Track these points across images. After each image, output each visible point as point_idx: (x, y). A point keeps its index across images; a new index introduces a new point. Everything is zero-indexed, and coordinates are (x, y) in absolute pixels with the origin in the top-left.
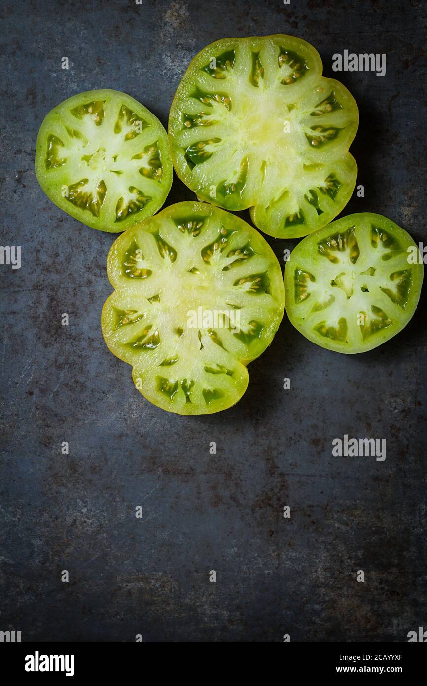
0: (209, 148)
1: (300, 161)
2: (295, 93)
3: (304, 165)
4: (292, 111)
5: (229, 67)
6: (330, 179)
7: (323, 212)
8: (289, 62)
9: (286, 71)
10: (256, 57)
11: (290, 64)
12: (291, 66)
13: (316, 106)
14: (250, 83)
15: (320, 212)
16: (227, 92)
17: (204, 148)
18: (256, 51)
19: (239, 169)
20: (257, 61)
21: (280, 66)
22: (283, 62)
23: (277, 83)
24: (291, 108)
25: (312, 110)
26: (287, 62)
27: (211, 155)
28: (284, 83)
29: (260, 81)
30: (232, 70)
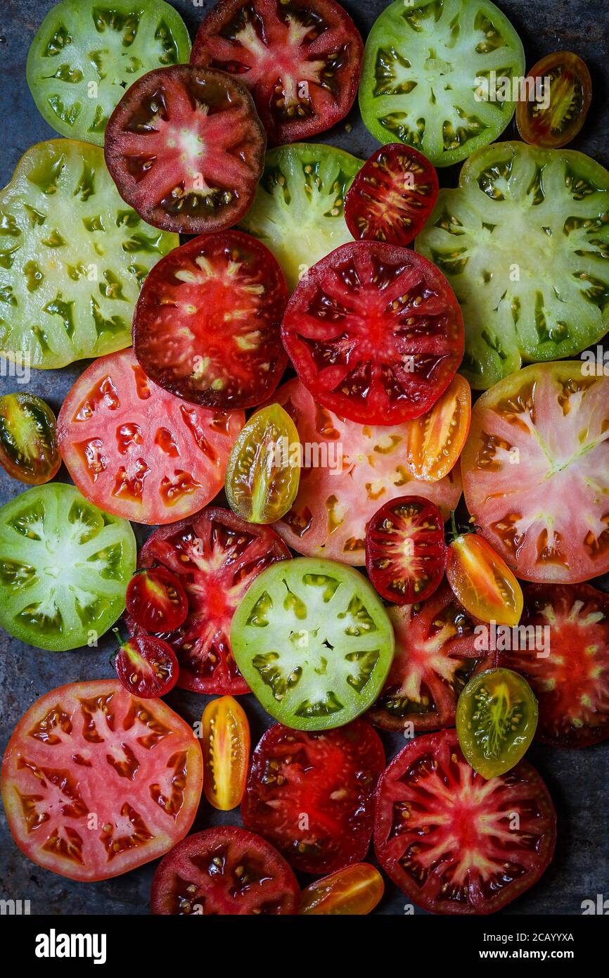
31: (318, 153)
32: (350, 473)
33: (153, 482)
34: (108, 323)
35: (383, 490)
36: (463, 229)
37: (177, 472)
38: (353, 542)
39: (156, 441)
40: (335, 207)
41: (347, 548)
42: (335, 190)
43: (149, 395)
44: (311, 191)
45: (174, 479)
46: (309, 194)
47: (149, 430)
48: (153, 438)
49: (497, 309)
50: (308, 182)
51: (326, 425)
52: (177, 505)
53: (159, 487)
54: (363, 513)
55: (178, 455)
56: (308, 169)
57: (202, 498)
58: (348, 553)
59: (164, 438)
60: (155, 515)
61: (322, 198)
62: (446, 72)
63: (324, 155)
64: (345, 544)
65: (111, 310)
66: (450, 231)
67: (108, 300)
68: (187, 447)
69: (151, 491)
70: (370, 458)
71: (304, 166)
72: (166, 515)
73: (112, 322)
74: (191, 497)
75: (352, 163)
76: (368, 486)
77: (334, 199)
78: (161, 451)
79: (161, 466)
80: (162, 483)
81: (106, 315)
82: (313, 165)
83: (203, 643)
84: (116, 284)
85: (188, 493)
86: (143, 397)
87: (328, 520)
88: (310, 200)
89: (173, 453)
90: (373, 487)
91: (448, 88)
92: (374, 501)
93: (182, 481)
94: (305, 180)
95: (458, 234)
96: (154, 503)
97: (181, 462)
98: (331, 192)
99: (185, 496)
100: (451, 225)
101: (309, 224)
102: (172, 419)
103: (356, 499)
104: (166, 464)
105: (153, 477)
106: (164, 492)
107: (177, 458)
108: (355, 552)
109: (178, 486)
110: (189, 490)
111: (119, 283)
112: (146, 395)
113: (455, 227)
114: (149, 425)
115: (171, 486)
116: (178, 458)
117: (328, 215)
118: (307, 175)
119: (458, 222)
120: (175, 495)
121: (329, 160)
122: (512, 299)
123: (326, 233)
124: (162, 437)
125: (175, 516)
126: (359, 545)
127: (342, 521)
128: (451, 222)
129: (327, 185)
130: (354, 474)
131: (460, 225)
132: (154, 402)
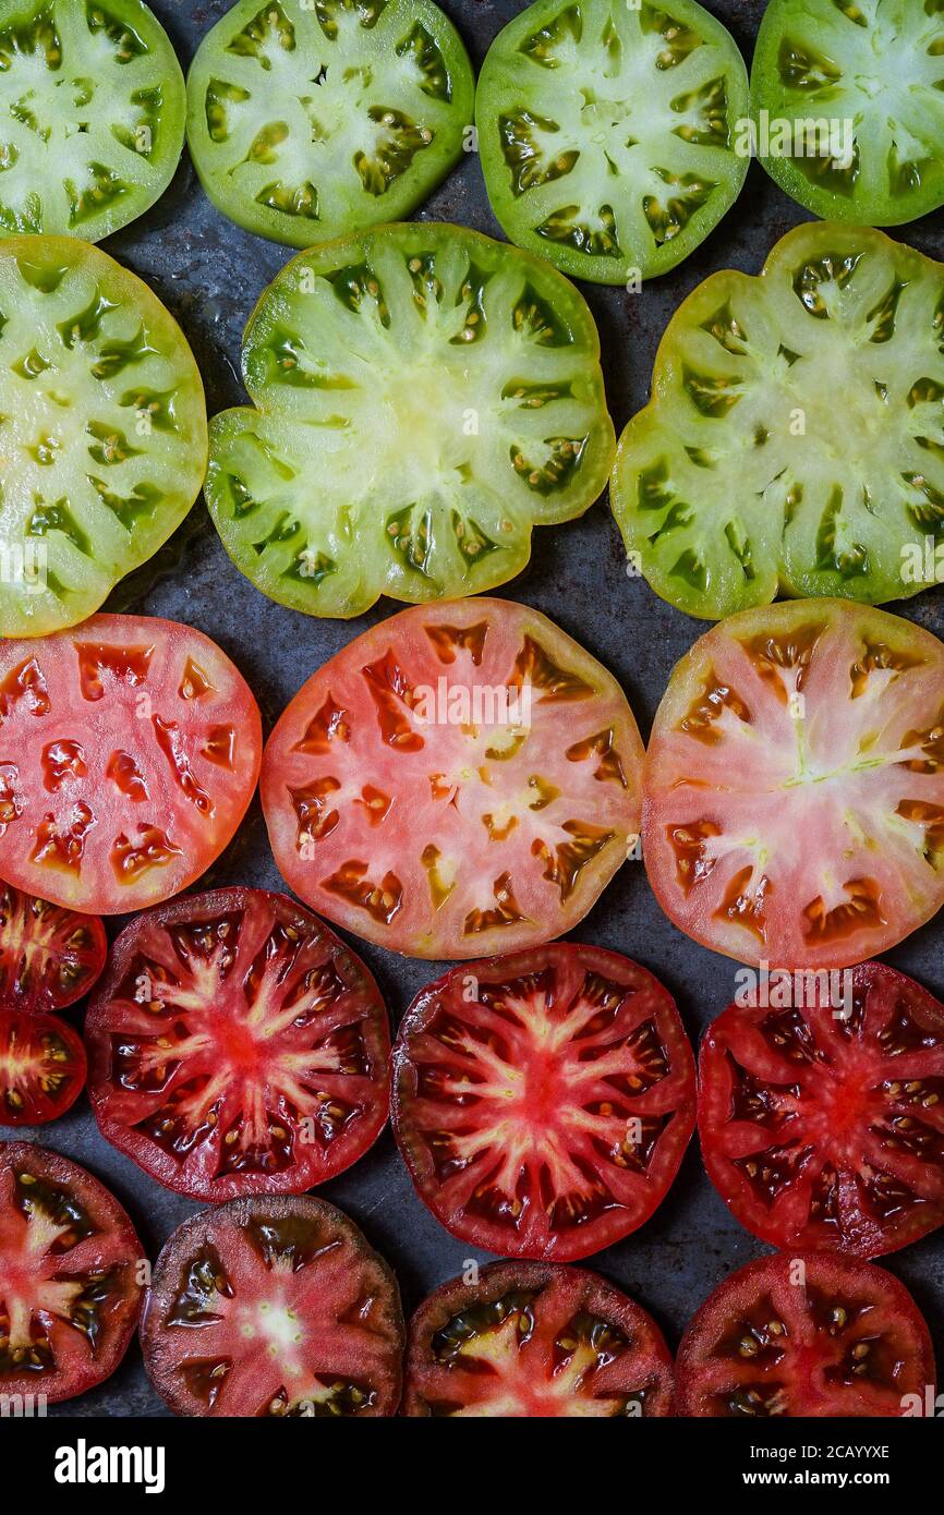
0: (367, 305)
1: (357, 498)
2: (497, 477)
3: (349, 507)
4: (457, 473)
5: (537, 336)
6: (325, 562)
7: (259, 553)
8: (557, 460)
9: (538, 455)
10: (561, 391)
11: (553, 462)
12: (549, 466)
13: (473, 524)
14: (509, 380)
15: (260, 548)
16: (486, 336)
17: (368, 296)
18: (573, 390)
19: (328, 372)
20: (554, 394)
21: (547, 442)
22: (558, 448)
23: (513, 438)
24: (464, 469)
25: (464, 517)
26: (558, 454)
27: (354, 310)
28: (514, 452)
29: (514, 402)
30: (532, 343)
31: (432, 237)
32: (453, 801)
33: (101, 843)
34: (132, 501)
35: (513, 822)
36: (746, 346)
37: (143, 827)
38: (477, 917)
39: (109, 773)
40: (467, 326)
41: (469, 929)
42: (465, 298)
43: (101, 694)
44: (425, 303)
45: (136, 839)
46: (421, 308)
47: (97, 754)
48: (104, 767)
49: (762, 493)
50: (418, 288)
51: (398, 729)
52: (139, 882)
53: (110, 851)
54: (487, 865)
55: (145, 798)
56: (415, 265)
57: (183, 873)
58: (473, 937)
59: (122, 770)
60: (101, 899)
61: (444, 312)
62: (620, 118)
63: (442, 241)
64: (464, 923)
65: (127, 480)
66: (723, 343)
67: (114, 467)
68: (161, 788)
69: (96, 856)
70: (481, 771)
71: (409, 260)
72: (120, 898)
73: (137, 497)
74: (164, 871)
75: (488, 251)
76: (487, 820)
77: (465, 313)
78: (116, 790)
79: (115, 814)
80: (115, 845)
81: (124, 492)
82: (425, 260)
83: (252, 1117)
84: (114, 437)
85: (159, 864)
86: (89, 698)
87: (429, 888)
88: (425, 319)
89: (137, 793)
90: (494, 820)
91: (631, 144)
92: (501, 842)
93: (150, 842)
94: (412, 285)
95: (734, 351)
96: (101, 877)
97: (150, 811)
98: (459, 301)
99: (154, 869)
100: (729, 333)
101: (426, 357)
102: (137, 735)
103: (471, 844)
104: (125, 812)
105: (101, 833)
106: (118, 859)
107: (142, 804)
108: (485, 934)
109: (142, 851)
110: (161, 859)
111: (116, 433)
112: (95, 695)
113: (733, 338)
114: (98, 745)
115: (131, 850)
116: (145, 802)
117: (456, 341)
118: (415, 276)
119: (741, 331)
120: (138, 865)
121: (450, 247)
122: (791, 484)
123: (456, 373)
124: (120, 766)
125: (134, 901)
126: (489, 920)
127: (453, 885)
128: (730, 328)
129: (450, 293)
130: (461, 803)
131: (744, 338)
132: (110, 706)
